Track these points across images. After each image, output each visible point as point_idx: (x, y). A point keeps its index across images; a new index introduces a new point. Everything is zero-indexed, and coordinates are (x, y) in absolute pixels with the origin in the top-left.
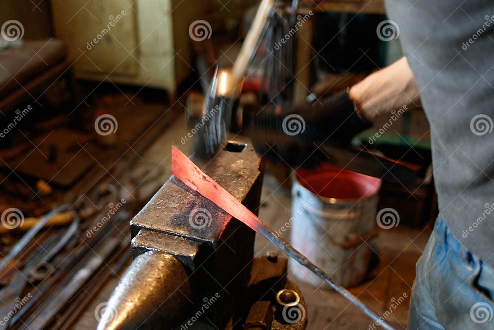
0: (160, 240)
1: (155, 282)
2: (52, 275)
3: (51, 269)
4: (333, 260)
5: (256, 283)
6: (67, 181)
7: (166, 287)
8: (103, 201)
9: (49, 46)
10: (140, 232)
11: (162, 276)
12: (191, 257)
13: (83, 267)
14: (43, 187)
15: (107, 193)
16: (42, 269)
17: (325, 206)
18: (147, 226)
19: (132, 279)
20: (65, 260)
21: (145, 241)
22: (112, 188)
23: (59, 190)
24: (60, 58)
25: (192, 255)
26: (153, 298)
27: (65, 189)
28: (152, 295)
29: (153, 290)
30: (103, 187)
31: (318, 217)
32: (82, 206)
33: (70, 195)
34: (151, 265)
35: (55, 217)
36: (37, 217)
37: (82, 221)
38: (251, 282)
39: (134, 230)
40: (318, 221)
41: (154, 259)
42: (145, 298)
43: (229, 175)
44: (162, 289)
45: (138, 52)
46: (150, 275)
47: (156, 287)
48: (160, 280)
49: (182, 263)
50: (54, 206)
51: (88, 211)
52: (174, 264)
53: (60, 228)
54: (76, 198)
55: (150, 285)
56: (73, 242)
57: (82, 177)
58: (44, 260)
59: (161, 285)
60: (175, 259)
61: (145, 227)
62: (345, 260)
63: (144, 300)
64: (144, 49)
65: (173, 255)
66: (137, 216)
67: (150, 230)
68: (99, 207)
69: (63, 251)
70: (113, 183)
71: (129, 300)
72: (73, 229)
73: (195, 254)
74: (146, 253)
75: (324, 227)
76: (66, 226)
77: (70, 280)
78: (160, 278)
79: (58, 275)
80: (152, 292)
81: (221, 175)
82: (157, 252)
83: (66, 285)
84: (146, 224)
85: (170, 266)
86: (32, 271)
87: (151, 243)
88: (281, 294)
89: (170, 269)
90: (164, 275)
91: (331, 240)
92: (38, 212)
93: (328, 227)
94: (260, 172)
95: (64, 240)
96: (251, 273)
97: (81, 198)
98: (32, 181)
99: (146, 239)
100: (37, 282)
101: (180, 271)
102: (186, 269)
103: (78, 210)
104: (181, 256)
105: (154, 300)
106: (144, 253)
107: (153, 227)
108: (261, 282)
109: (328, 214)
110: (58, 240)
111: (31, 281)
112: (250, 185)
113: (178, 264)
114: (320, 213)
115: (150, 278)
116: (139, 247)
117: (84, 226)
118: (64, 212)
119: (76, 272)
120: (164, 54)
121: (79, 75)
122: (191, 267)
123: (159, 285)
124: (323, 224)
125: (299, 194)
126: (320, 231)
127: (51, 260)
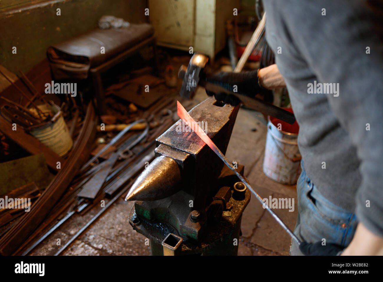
0: (169, 151)
1: (162, 172)
2: (131, 157)
3: (131, 153)
4: (286, 167)
5: (224, 176)
6: (145, 105)
7: (167, 175)
8: (164, 118)
9: (145, 27)
10: (160, 145)
11: (166, 169)
12: (182, 161)
13: (147, 154)
14: (133, 107)
15: (167, 114)
16: (126, 153)
17: (284, 136)
18: (164, 143)
19: (151, 169)
20: (139, 149)
21: (161, 150)
22: (170, 112)
23: (141, 109)
24: (149, 34)
25: (182, 160)
26: (159, 179)
27: (144, 109)
28: (159, 178)
29: (160, 176)
30: (165, 111)
31: (279, 142)
32: (152, 121)
33: (146, 114)
34: (161, 163)
35: (136, 125)
36: (127, 124)
37: (151, 129)
38: (221, 176)
39: (158, 144)
40: (279, 145)
41: (164, 160)
42: (155, 179)
43: (213, 119)
44: (164, 175)
45: (195, 33)
46: (160, 168)
47: (162, 174)
48: (164, 171)
49: (177, 163)
50: (137, 119)
51: (155, 123)
52: (173, 164)
53: (139, 131)
54: (149, 115)
55: (159, 172)
56: (145, 140)
57: (155, 103)
58: (128, 148)
59: (165, 173)
60: (174, 161)
61: (163, 143)
62: (293, 168)
63: (155, 180)
64: (198, 31)
65: (174, 159)
66: (160, 137)
67: (165, 144)
68: (162, 122)
69: (138, 144)
70: (171, 109)
71: (147, 179)
72: (145, 133)
73: (184, 160)
74: (161, 156)
75: (282, 148)
76: (141, 131)
77: (140, 161)
78: (164, 170)
79: (134, 157)
80: (159, 176)
81: (208, 119)
82: (167, 157)
83: (137, 163)
84: (164, 141)
85: (171, 164)
86: (120, 153)
87: (164, 152)
88: (237, 184)
89: (170, 166)
90: (167, 169)
91: (286, 155)
92: (128, 121)
93: (285, 149)
94: (229, 119)
95: (140, 138)
96: (222, 171)
97: (152, 116)
98: (127, 103)
99: (162, 149)
100: (123, 160)
101: (176, 167)
102: (179, 166)
103: (149, 123)
104: (177, 160)
105: (159, 180)
106: (160, 156)
107: (166, 144)
108: (226, 177)
109: (285, 141)
110: (137, 138)
111: (120, 158)
112: (222, 126)
113: (175, 164)
114: (280, 140)
115: (159, 169)
116: (158, 153)
117: (151, 132)
118: (141, 123)
119: (144, 157)
120: (210, 36)
121: (159, 44)
122: (182, 166)
123: (163, 173)
124: (282, 147)
125: (270, 128)
126: (280, 150)
127: (131, 149)
